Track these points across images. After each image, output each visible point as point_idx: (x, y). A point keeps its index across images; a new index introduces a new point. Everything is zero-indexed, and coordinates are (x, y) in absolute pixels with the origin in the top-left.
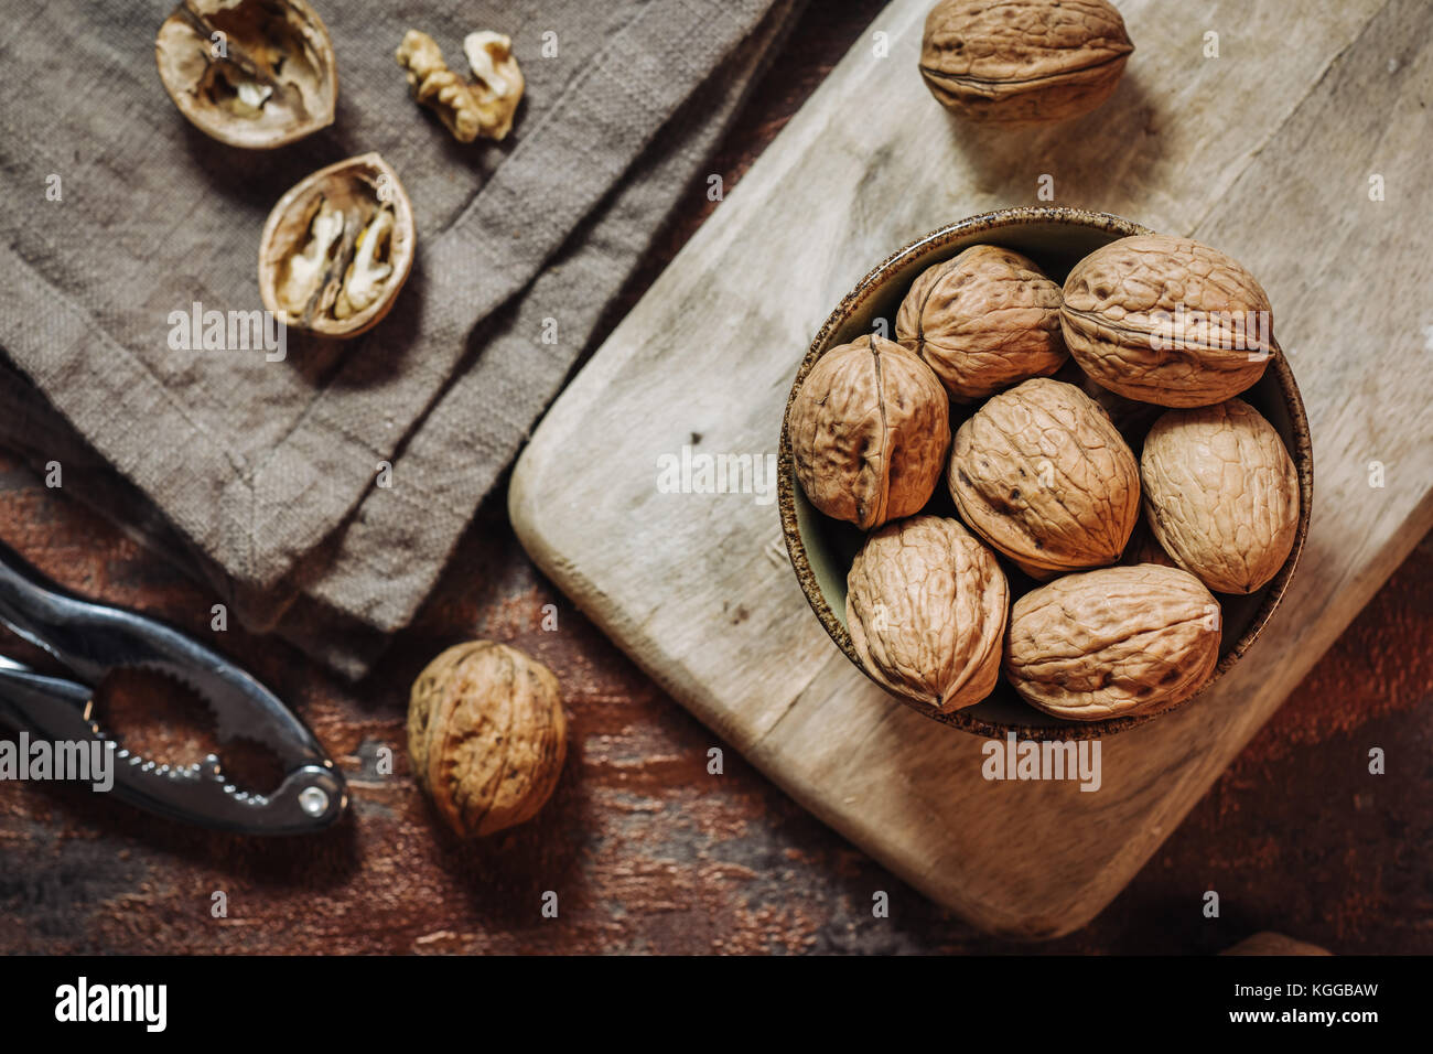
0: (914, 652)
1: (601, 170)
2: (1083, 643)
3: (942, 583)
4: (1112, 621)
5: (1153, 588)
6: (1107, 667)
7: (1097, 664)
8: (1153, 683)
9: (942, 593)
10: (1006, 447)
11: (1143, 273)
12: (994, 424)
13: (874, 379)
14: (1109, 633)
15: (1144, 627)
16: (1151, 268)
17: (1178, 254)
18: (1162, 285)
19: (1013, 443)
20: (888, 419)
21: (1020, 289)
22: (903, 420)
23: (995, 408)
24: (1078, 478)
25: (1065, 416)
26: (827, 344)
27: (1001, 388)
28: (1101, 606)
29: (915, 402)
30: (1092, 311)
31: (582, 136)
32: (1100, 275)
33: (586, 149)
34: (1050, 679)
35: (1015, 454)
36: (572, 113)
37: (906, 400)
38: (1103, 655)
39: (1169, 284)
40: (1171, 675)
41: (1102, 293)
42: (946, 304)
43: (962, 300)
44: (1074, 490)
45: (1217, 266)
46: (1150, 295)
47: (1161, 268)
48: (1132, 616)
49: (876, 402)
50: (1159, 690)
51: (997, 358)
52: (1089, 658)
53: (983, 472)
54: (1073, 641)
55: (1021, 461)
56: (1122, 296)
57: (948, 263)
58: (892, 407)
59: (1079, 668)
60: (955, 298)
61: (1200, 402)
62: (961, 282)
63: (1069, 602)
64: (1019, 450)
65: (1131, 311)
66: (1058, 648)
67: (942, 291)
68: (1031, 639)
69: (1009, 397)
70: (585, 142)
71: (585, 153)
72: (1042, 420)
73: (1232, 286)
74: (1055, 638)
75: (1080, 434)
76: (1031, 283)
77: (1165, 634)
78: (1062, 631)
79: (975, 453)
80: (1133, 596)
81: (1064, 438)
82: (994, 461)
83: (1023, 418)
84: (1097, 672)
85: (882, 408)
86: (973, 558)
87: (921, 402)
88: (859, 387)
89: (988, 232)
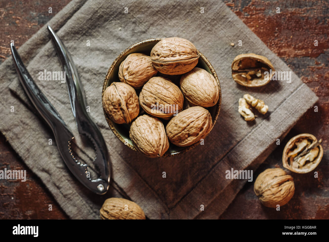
0: (149, 148)
1: (258, 151)
2: (180, 129)
3: (148, 131)
4: (185, 122)
5: (191, 112)
6: (187, 132)
7: (185, 133)
8: (198, 132)
9: (149, 133)
10: (150, 94)
11: (166, 48)
12: (146, 90)
13: (116, 91)
14: (185, 125)
15: (192, 121)
16: (167, 47)
17: (172, 42)
18: (170, 50)
19: (151, 93)
20: (122, 97)
21: (142, 61)
22: (126, 97)
23: (145, 87)
24: (167, 95)
25: (160, 83)
26: (105, 87)
27: (145, 83)
28: (181, 120)
29: (127, 92)
30: (157, 60)
31: (254, 142)
32: (156, 51)
33: (255, 145)
34: (177, 139)
35: (152, 95)
36: (252, 137)
37: (125, 92)
38: (186, 130)
39: (172, 49)
40: (201, 129)
41: (158, 55)
42: (127, 69)
43: (130, 67)
44: (167, 98)
45: (181, 42)
46: (168, 53)
47: (169, 46)
48: (188, 120)
49: (118, 95)
50: (201, 133)
51: (142, 77)
52: (183, 132)
53: (147, 101)
54: (178, 129)
55: (154, 96)
56: (162, 55)
57: (125, 61)
58: (122, 95)
59: (182, 135)
60: (128, 67)
61: (186, 72)
62: (129, 64)
63: (175, 121)
64: (153, 94)
65: (165, 57)
66: (176, 132)
67: (125, 67)
68: (170, 132)
69: (148, 83)
70: (255, 144)
71: (255, 147)
72: (156, 86)
73: (185, 45)
74: (175, 130)
75: (165, 86)
76: (144, 58)
77: (197, 121)
78: (175, 128)
79: (144, 98)
80: (187, 115)
81: (162, 88)
82: (149, 98)
83: (152, 87)
84: (186, 134)
85: (120, 96)
86: (152, 122)
87: (128, 92)
88: (114, 93)
89: (131, 51)
